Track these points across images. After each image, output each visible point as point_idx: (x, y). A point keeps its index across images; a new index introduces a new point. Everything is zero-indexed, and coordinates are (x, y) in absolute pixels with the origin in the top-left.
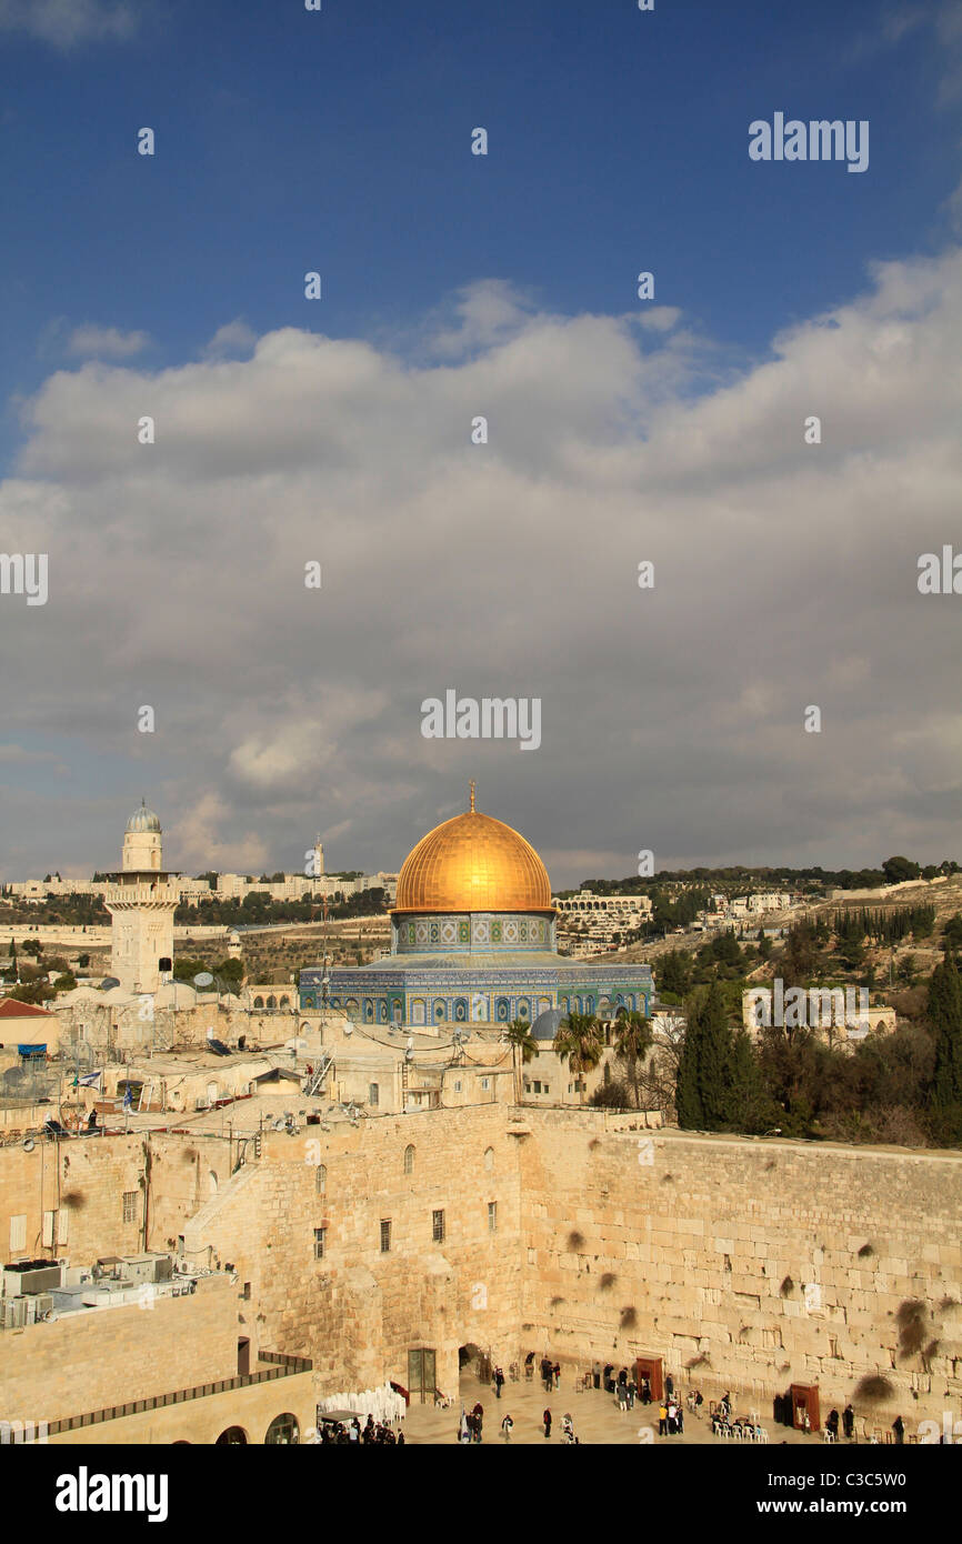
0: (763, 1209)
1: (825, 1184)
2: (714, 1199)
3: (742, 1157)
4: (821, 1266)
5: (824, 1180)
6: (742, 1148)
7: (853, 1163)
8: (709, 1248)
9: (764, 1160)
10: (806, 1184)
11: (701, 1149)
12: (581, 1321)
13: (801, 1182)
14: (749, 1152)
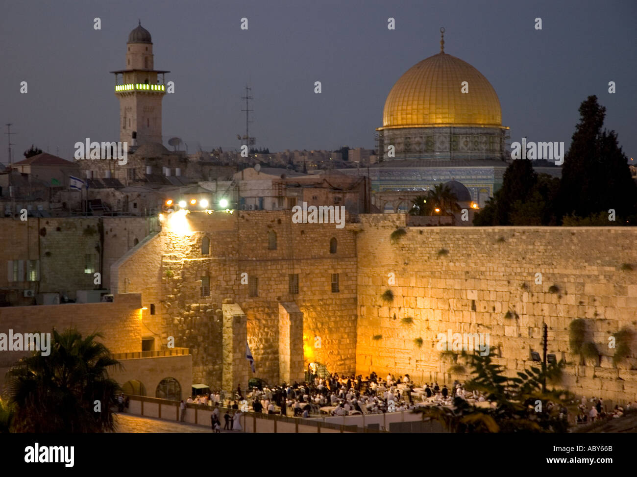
0: (495, 269)
1: (530, 249)
2: (468, 265)
3: (484, 236)
4: (526, 303)
5: (531, 247)
6: (485, 230)
7: (547, 234)
8: (464, 297)
9: (497, 237)
10: (520, 250)
11: (461, 232)
12: (390, 350)
13: (517, 250)
14: (488, 232)
